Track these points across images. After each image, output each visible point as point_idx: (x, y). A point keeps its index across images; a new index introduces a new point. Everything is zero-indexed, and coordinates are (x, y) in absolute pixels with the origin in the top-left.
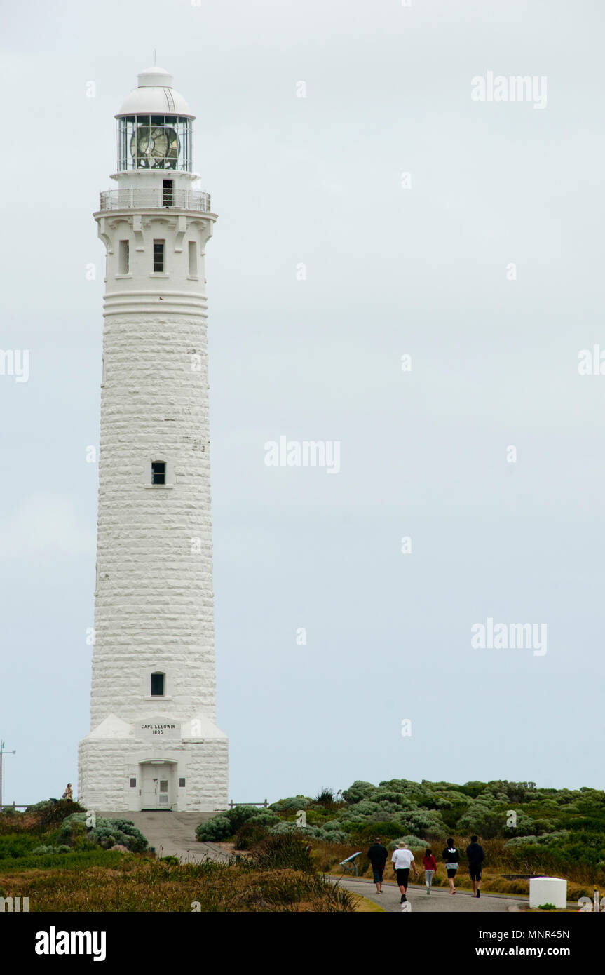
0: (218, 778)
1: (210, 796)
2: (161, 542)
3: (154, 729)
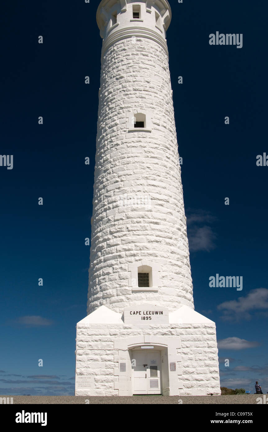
3: (143, 316)
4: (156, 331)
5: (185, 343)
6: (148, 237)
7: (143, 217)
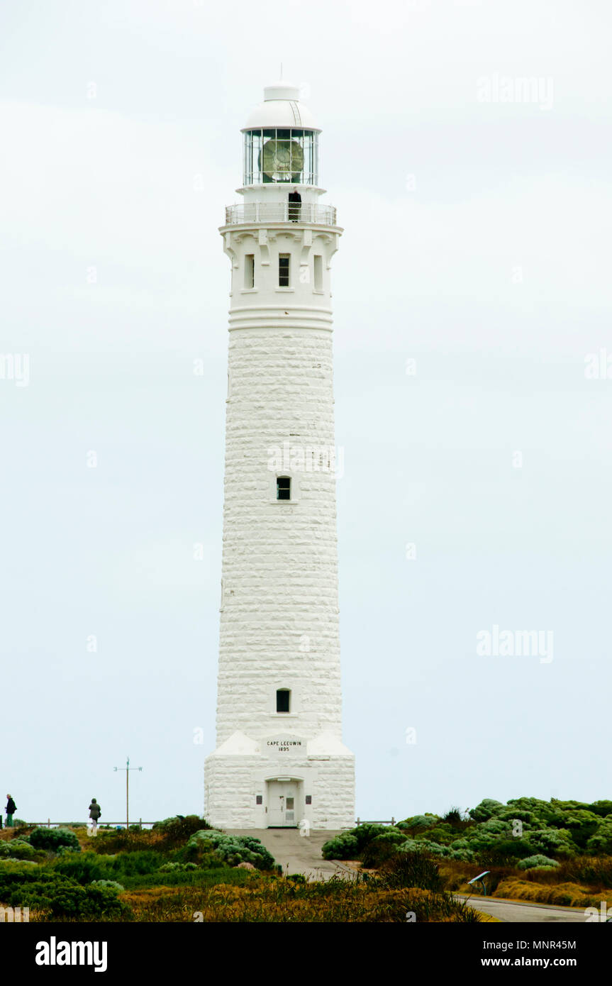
0: (344, 796)
1: (337, 814)
2: (286, 558)
3: (280, 746)
4: (293, 763)
5: (323, 776)
6: (289, 653)
7: (284, 629)
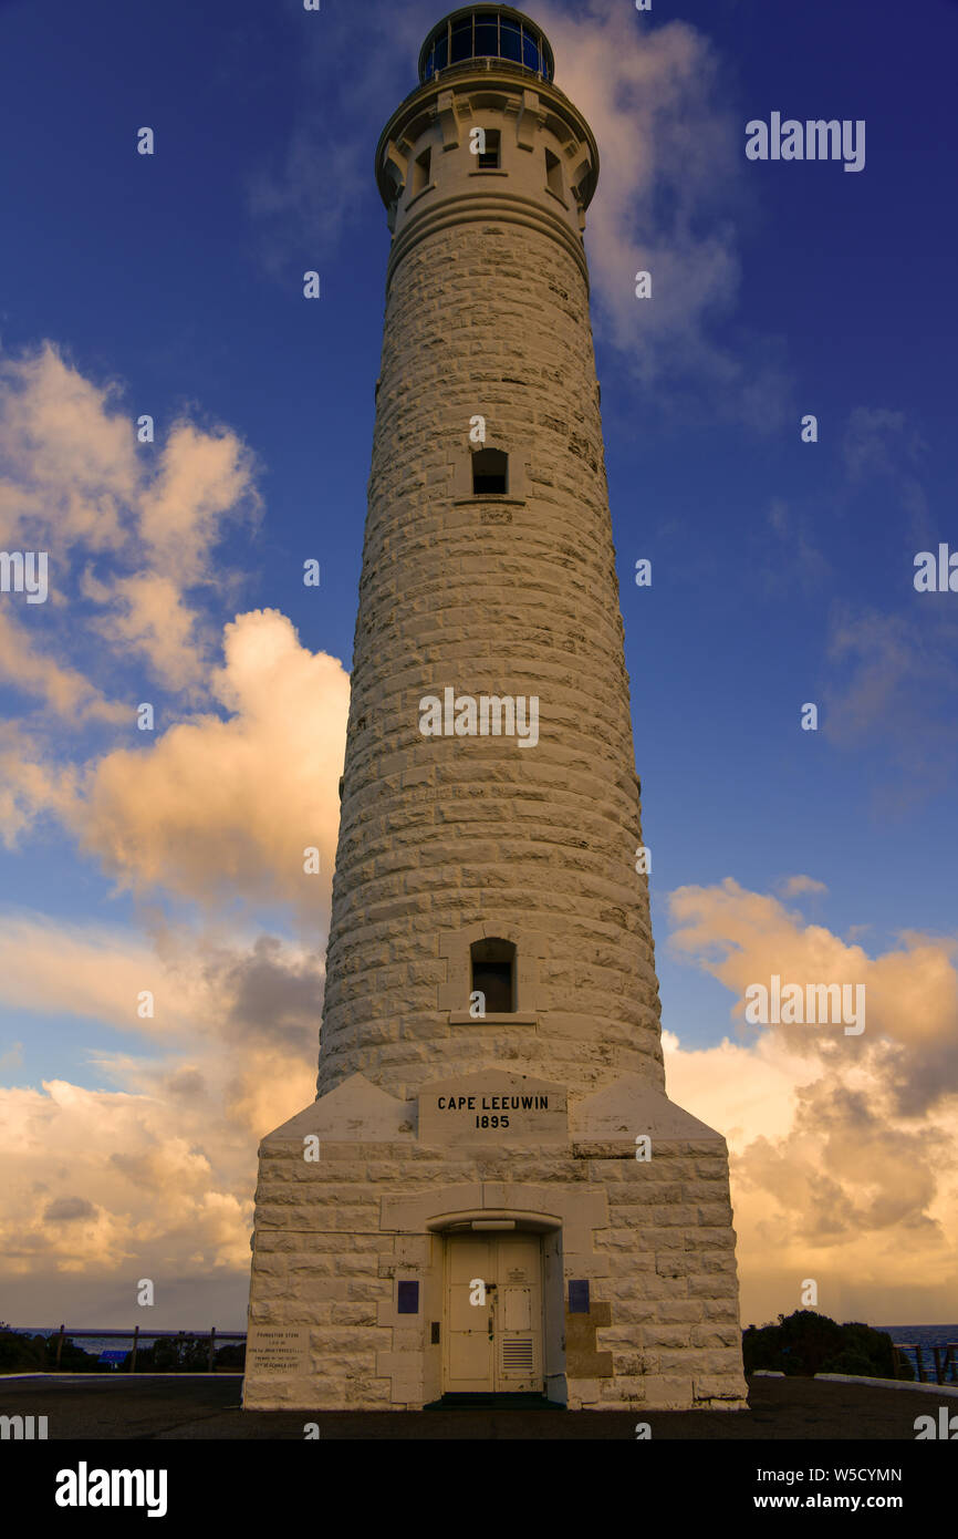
0: (700, 1279)
1: (680, 1346)
3: (479, 1111)
4: (521, 1167)
